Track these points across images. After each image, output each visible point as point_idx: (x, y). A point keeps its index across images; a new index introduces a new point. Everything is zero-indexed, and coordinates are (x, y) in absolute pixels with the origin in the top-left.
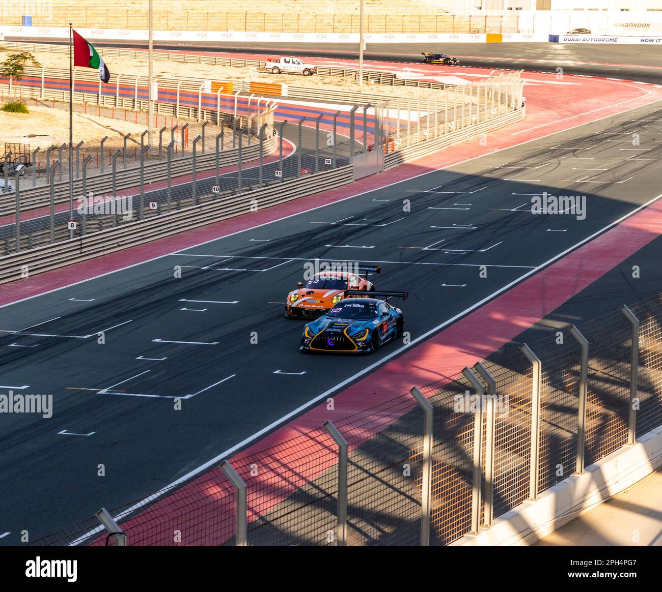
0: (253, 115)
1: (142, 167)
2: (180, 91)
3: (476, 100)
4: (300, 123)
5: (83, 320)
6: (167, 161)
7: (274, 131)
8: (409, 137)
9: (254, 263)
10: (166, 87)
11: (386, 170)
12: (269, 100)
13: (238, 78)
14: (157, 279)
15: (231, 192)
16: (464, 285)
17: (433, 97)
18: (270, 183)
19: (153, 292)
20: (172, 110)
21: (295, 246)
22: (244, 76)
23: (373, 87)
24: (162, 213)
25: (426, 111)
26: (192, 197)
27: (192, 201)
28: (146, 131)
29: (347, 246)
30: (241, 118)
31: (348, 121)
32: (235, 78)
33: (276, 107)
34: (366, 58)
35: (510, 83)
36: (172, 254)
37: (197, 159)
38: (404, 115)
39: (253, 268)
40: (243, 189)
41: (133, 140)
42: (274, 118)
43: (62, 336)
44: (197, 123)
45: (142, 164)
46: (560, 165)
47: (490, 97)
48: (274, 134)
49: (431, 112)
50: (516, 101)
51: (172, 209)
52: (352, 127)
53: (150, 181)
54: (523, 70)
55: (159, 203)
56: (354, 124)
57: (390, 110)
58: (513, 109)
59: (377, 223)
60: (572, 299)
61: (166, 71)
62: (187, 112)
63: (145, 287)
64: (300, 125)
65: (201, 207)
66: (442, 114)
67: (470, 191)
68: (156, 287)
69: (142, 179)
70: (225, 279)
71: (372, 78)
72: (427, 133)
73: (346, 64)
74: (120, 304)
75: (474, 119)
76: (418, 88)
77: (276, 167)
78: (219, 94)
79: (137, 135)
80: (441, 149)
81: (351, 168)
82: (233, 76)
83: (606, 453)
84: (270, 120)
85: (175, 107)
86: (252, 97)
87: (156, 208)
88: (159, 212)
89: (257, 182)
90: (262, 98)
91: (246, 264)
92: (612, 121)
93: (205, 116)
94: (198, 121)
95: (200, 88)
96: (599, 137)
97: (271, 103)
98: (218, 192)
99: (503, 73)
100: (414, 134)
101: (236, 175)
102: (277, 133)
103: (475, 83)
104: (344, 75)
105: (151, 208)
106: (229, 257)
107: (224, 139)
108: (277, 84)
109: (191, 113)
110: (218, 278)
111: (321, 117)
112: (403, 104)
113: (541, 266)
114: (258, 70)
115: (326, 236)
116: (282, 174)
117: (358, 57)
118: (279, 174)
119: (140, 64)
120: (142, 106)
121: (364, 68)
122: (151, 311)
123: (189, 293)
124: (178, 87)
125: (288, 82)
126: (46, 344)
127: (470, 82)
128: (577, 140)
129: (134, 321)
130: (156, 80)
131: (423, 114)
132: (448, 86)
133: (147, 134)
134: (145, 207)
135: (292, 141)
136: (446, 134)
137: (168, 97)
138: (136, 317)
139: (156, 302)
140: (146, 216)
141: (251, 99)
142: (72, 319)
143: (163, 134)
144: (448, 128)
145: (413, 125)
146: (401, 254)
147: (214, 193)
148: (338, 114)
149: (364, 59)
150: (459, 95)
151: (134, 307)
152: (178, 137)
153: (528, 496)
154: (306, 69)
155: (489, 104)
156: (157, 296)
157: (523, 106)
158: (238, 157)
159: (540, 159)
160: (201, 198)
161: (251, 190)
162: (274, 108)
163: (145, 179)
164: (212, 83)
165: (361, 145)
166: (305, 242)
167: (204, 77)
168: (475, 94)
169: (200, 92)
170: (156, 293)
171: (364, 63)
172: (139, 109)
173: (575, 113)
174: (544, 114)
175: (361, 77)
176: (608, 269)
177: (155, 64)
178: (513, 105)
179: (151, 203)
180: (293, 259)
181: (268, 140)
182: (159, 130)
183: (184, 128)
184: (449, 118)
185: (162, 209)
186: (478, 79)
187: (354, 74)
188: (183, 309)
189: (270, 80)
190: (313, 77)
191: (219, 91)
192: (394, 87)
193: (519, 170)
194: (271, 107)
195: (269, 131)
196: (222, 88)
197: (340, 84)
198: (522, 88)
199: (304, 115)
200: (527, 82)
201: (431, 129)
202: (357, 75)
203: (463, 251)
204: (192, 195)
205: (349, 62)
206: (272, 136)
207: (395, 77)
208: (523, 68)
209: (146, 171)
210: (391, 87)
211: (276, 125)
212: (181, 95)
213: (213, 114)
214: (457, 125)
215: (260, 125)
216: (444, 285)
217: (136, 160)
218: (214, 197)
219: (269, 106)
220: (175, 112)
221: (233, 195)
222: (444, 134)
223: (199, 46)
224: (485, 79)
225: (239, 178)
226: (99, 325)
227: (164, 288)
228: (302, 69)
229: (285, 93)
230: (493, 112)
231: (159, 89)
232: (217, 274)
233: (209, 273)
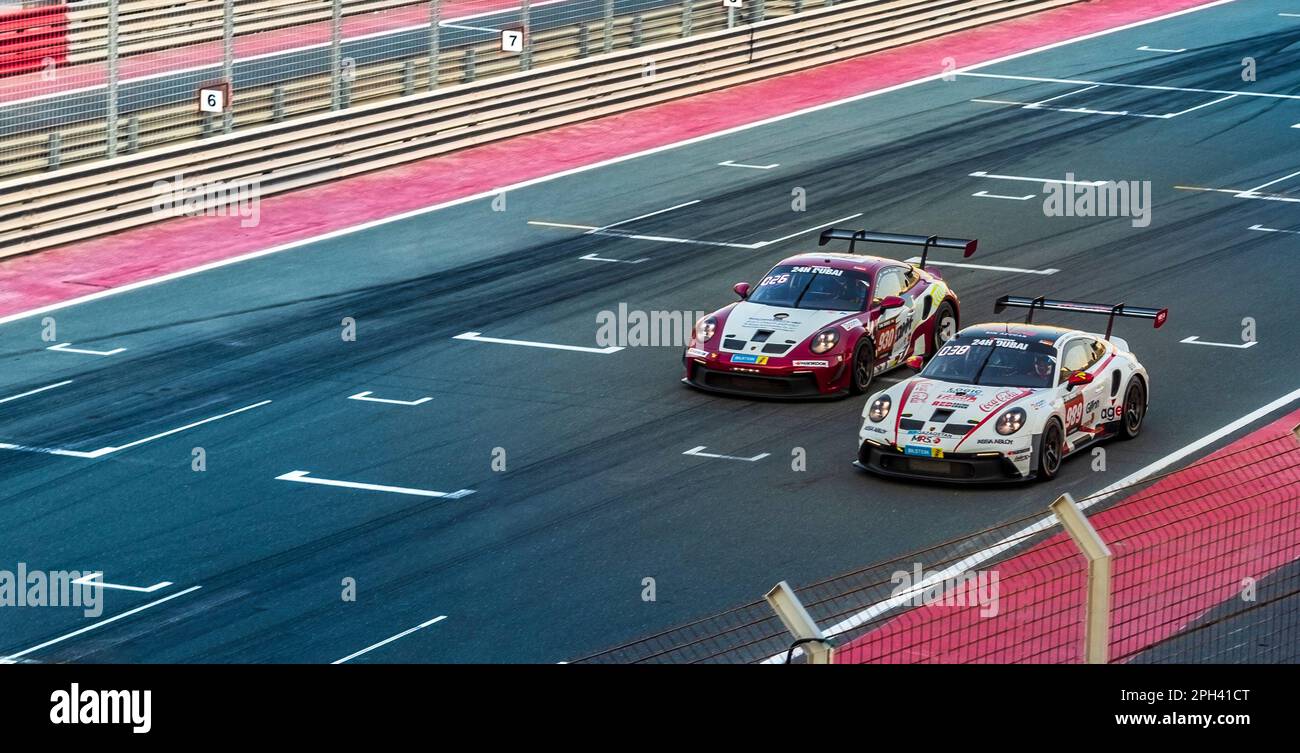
5: (749, 209)
9: (1146, 99)
14: (922, 126)
19: (912, 154)
36: (958, 72)
39: (1143, 111)
43: (701, 242)
63: (893, 143)
68: (920, 143)
70: (1077, 132)
74: (835, 177)
91: (1126, 101)
106: (1089, 83)
110: (1061, 130)
122: (906, 196)
123: (995, 159)
126: (666, 259)
129: (866, 215)
138: (872, 208)
139: (916, 176)
142: (724, 207)
151: (869, 184)
156: (922, 164)
166: (1268, 55)
170: (919, 156)
180: (1235, 94)
188: (980, 194)
226: (785, 222)
227: (937, 146)
232: (1059, 121)
233: (1040, 117)
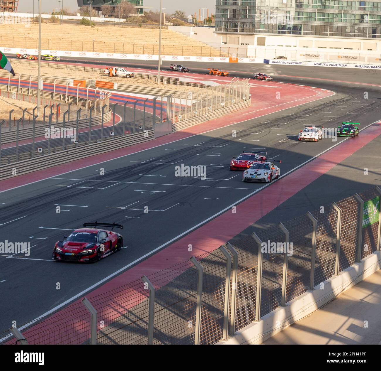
0: (98, 99)
1: (34, 128)
2: (56, 85)
3: (223, 94)
4: (125, 105)
6: (48, 125)
7: (110, 109)
8: (186, 114)
9: (98, 184)
10: (48, 82)
11: (173, 132)
12: (107, 91)
13: (89, 78)
14: (41, 192)
15: (85, 143)
16: (217, 199)
17: (200, 92)
18: (107, 138)
19: (39, 200)
20: (51, 95)
21: (122, 175)
22: (92, 77)
23: (166, 85)
24: (44, 154)
25: (196, 100)
26: (62, 146)
27: (62, 148)
28: (36, 107)
29: (151, 175)
30: (91, 101)
31: (152, 104)
32: (87, 78)
33: (111, 95)
34: (162, 69)
35: (242, 86)
36: (50, 178)
37: (66, 123)
38: (183, 102)
39: (97, 187)
40: (92, 141)
41: (28, 112)
42: (110, 102)
44: (65, 103)
45: (34, 126)
46: (271, 132)
47: (231, 93)
48: (109, 111)
49: (199, 100)
50: (246, 96)
51: (51, 152)
52: (154, 108)
53: (38, 136)
54: (250, 79)
55: (44, 148)
56: (155, 106)
57: (176, 99)
58: (244, 100)
59: (168, 162)
60: (277, 207)
61: (47, 73)
62: (59, 97)
63: (34, 197)
64: (125, 106)
65: (68, 151)
66: (204, 102)
67: (220, 146)
68: (42, 197)
69: (34, 135)
70: (81, 193)
71: (165, 80)
72: (196, 112)
73: (150, 72)
74: (21, 206)
75: (223, 105)
76: (191, 87)
77: (110, 129)
78: (78, 87)
79: (30, 109)
80: (204, 122)
81: (153, 131)
82: (86, 77)
83: (298, 295)
84: (108, 103)
85: (52, 94)
86: (97, 89)
87: (41, 151)
88: (43, 153)
89: (100, 138)
90: (103, 90)
91: (93, 185)
92: (299, 109)
93: (70, 99)
94: (65, 102)
95: (67, 83)
96: (292, 117)
97: (108, 93)
98: (78, 143)
99: (238, 80)
100: (189, 113)
101: (88, 133)
102: (111, 110)
103: (224, 85)
104: (149, 78)
105: (39, 151)
106: (83, 180)
107: (81, 113)
108: (111, 82)
109: (61, 97)
110: (77, 192)
111: (137, 101)
112: (183, 96)
113: (260, 189)
114: (100, 74)
115: (139, 169)
116: (114, 133)
117: (157, 69)
118: (112, 133)
119: (32, 68)
120: (33, 92)
121: (161, 74)
122: (39, 211)
123: (61, 200)
124: (55, 82)
125: (117, 81)
127: (220, 85)
128: (279, 118)
129: (28, 216)
130: (42, 78)
131: (194, 102)
132: (208, 86)
133: (36, 109)
134: (35, 150)
135: (120, 115)
136: (207, 113)
137: (48, 88)
138: (30, 214)
139: (41, 205)
140: (35, 156)
141: (97, 91)
143: (46, 109)
144: (208, 110)
145: (189, 107)
146: (182, 180)
147: (75, 144)
148: (147, 100)
149: (160, 70)
150: (214, 92)
151: (29, 208)
152: (54, 111)
153: (254, 319)
154: (128, 75)
155: (231, 97)
156: (42, 202)
157: (249, 99)
158: (89, 123)
159: (259, 129)
160: (67, 146)
161: (97, 142)
162: (109, 96)
163: (35, 134)
164: (74, 80)
165: (159, 118)
166: (128, 172)
167: (69, 77)
168: (223, 91)
169: (67, 85)
171: (161, 72)
172: (31, 95)
173: (278, 103)
174: (261, 103)
175: (159, 80)
176: (297, 191)
177: (41, 69)
178: (244, 98)
179: (39, 149)
180: (120, 182)
181: (106, 114)
182: (43, 106)
183: (58, 106)
184: (208, 104)
185: (45, 152)
186: (225, 83)
187: (155, 78)
188: (57, 210)
189: (107, 80)
190: (132, 79)
191: (78, 85)
192: (177, 86)
193: (247, 135)
194: (108, 95)
195: (107, 109)
196: (80, 84)
197: (148, 83)
198: (249, 89)
199: (127, 100)
200: (252, 85)
201: (198, 110)
202: (157, 78)
203: (217, 180)
204: (62, 144)
205: (152, 71)
206: (108, 112)
207: (178, 80)
208: (250, 77)
209: (36, 130)
210: (176, 86)
211: (111, 106)
212: (56, 87)
213: (74, 98)
214: (213, 108)
215: (101, 106)
216: (206, 198)
217: (29, 124)
218: (75, 146)
219: (107, 95)
220: (52, 97)
221: (86, 145)
222: (205, 113)
223: (66, 59)
224: (229, 83)
225: (90, 135)
226: (7, 218)
227: (45, 197)
228: (126, 74)
229: (115, 87)
230: (233, 101)
231: (43, 83)
232: (76, 190)
233: (72, 189)
